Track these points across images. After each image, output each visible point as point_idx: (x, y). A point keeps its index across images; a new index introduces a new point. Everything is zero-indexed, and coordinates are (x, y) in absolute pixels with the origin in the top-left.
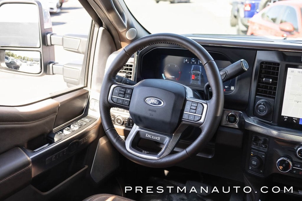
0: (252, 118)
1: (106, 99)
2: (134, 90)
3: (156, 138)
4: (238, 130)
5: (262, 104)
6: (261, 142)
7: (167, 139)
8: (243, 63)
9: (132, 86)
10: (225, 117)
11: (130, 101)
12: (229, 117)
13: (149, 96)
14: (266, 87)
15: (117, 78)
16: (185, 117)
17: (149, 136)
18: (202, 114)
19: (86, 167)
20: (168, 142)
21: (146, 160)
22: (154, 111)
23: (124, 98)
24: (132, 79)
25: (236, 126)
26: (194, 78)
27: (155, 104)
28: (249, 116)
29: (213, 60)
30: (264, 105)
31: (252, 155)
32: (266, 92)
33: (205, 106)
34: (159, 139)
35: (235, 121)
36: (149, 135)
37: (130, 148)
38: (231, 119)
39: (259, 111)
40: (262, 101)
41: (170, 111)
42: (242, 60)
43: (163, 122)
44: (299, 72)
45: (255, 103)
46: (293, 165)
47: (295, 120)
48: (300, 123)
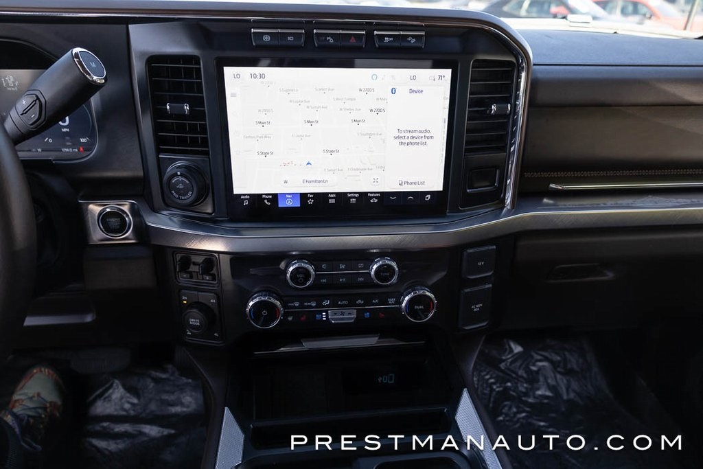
0: (165, 212)
4: (137, 249)
5: (179, 173)
8: (82, 62)
14: (181, 128)
25: (131, 239)
28: (155, 210)
30: (187, 178)
31: (185, 302)
32: (182, 141)
38: (113, 223)
39: (174, 194)
40: (178, 167)
42: (77, 50)
44: (254, 76)
45: (161, 173)
46: (285, 306)
47: (268, 199)
48: (280, 205)
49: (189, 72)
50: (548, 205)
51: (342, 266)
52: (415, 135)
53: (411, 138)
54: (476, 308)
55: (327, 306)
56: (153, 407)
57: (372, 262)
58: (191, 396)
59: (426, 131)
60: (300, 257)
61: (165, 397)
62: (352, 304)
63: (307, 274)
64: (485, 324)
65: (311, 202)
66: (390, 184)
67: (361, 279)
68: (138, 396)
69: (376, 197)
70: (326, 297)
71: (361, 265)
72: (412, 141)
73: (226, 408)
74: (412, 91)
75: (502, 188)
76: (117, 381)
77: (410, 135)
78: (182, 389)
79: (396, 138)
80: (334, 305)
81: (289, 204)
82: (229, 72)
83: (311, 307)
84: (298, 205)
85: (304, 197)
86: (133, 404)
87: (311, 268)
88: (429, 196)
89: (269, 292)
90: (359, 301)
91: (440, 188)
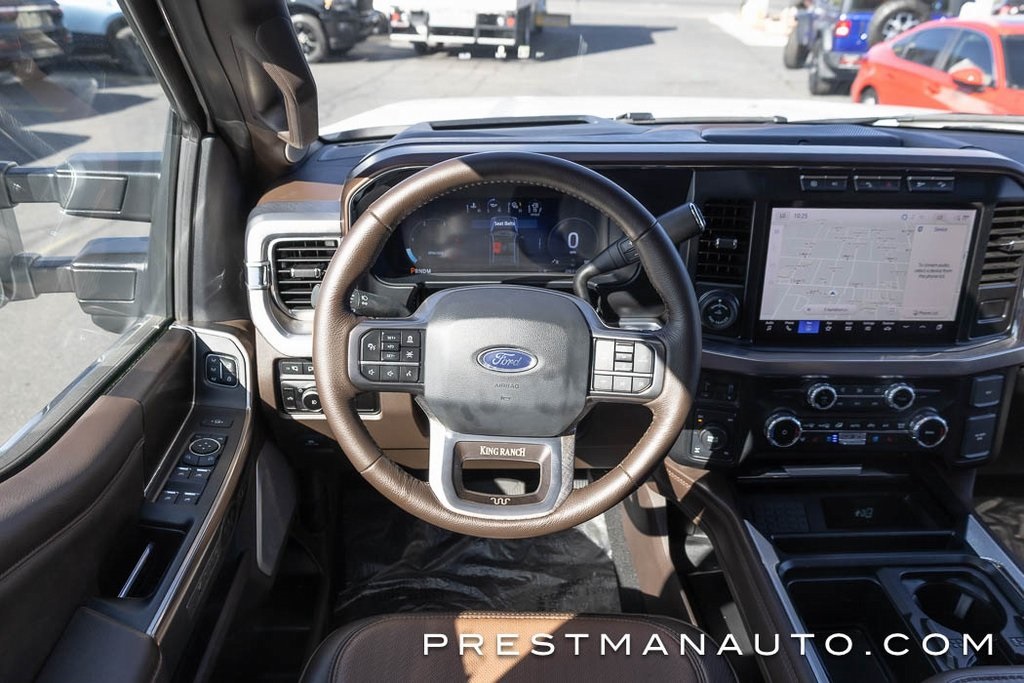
2: (425, 333)
3: (514, 452)
5: (720, 300)
16: (600, 384)
17: (491, 451)
23: (399, 360)
26: (498, 251)
27: (511, 366)
30: (725, 304)
34: (523, 452)
44: (798, 216)
46: (804, 427)
47: (790, 326)
48: (800, 332)
51: (859, 391)
52: (935, 268)
53: (933, 271)
54: (980, 437)
55: (840, 429)
59: (946, 265)
62: (863, 427)
63: (830, 396)
64: (986, 453)
65: (828, 329)
66: (905, 314)
67: (875, 404)
69: (890, 326)
70: (840, 420)
71: (879, 390)
72: (932, 274)
74: (937, 230)
75: (1011, 319)
77: (931, 268)
79: (918, 271)
80: (846, 428)
81: (808, 330)
83: (825, 429)
84: (816, 331)
85: (823, 324)
87: (835, 392)
88: (941, 326)
89: (790, 412)
90: (871, 425)
91: (951, 317)
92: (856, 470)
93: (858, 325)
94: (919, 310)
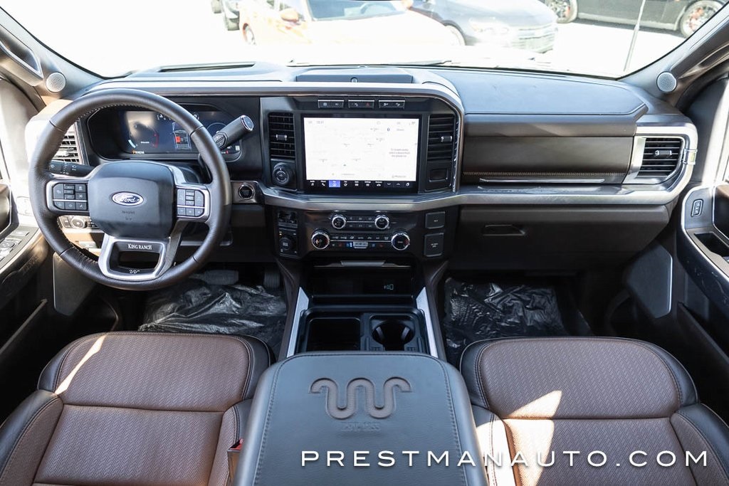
0: (272, 188)
1: (44, 207)
2: (88, 185)
3: (146, 247)
4: (257, 206)
5: (280, 169)
6: (289, 217)
7: (163, 245)
8: (245, 122)
9: (85, 178)
10: (236, 192)
11: (87, 203)
12: (241, 191)
13: (116, 191)
14: (281, 146)
15: (52, 166)
16: (181, 212)
17: (133, 247)
18: (204, 206)
19: (44, 301)
20: (166, 250)
21: (139, 283)
22: (131, 213)
23: (75, 199)
24: (80, 163)
25: (254, 201)
26: (179, 141)
27: (130, 202)
28: (268, 186)
29: (202, 125)
30: (284, 171)
31: (280, 234)
32: (282, 153)
33: (206, 193)
34: (150, 247)
35: (250, 194)
36: (133, 244)
37: (109, 271)
38: (246, 193)
39: (278, 179)
40: (280, 166)
41: (156, 210)
42: (243, 116)
43: (150, 225)
44: (319, 122)
45: (271, 169)
46: (331, 239)
47: (324, 183)
48: (330, 186)
49: (287, 120)
50: (480, 190)
51: (360, 219)
52: (400, 151)
53: (398, 153)
54: (434, 245)
55: (353, 239)
56: (250, 310)
57: (376, 217)
58: (274, 306)
59: (406, 150)
60: (339, 213)
61: (258, 305)
62: (365, 239)
63: (342, 223)
64: (440, 254)
65: (346, 185)
66: (388, 177)
67: (369, 226)
68: (241, 305)
69: (380, 183)
70: (352, 235)
71: (370, 219)
72: (399, 155)
73: (300, 288)
74: (398, 130)
75: (451, 180)
76: (227, 294)
77: (398, 151)
78: (268, 301)
79: (390, 153)
80: (356, 239)
81: (335, 186)
82: (306, 120)
83: (344, 239)
84: (339, 186)
85: (342, 182)
86: (238, 308)
87: (344, 220)
88: (408, 184)
89: (324, 230)
90: (369, 238)
91: (414, 179)
92: (380, 264)
93: (362, 183)
94: (395, 175)
